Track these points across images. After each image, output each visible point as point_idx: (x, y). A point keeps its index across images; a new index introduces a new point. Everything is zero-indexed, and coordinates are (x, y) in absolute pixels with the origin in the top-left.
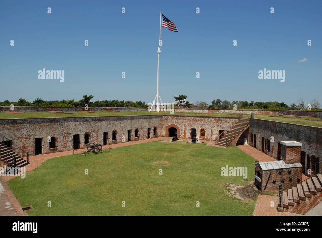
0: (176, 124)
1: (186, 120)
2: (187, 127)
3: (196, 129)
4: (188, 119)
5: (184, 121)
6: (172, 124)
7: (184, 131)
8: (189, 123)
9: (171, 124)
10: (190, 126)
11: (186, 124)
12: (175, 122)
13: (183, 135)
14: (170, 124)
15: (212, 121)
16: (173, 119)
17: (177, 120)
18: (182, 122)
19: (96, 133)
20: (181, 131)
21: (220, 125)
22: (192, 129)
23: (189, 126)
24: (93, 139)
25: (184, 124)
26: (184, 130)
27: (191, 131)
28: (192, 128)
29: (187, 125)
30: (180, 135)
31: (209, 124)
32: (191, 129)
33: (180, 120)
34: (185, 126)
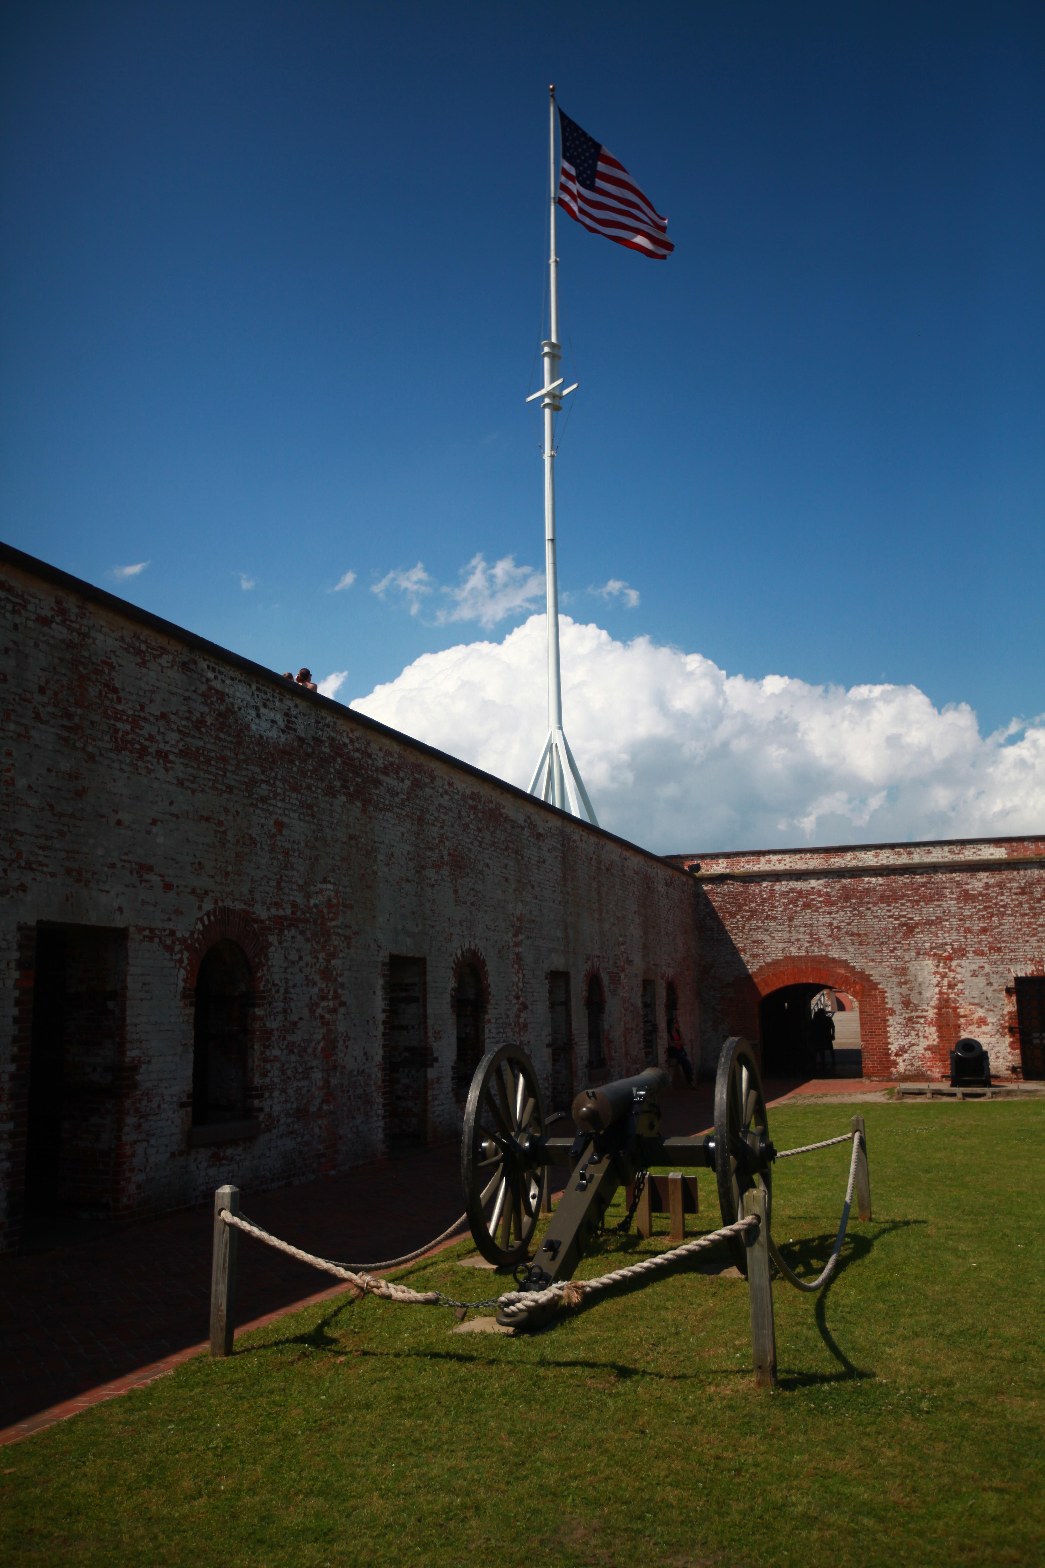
0: (835, 953)
1: (951, 904)
2: (964, 968)
4: (966, 897)
5: (929, 911)
6: (794, 951)
7: (931, 1014)
8: (984, 930)
9: (789, 959)
10: (996, 956)
11: (950, 938)
12: (823, 933)
13: (924, 1043)
14: (780, 956)
16: (807, 906)
17: (843, 917)
18: (910, 929)
20: (898, 1008)
22: (1018, 980)
23: (980, 961)
25: (924, 939)
26: (931, 994)
27: (1009, 1006)
28: (1026, 970)
29: (960, 953)
30: (894, 1048)
32: (1012, 984)
33: (881, 910)
34: (947, 958)
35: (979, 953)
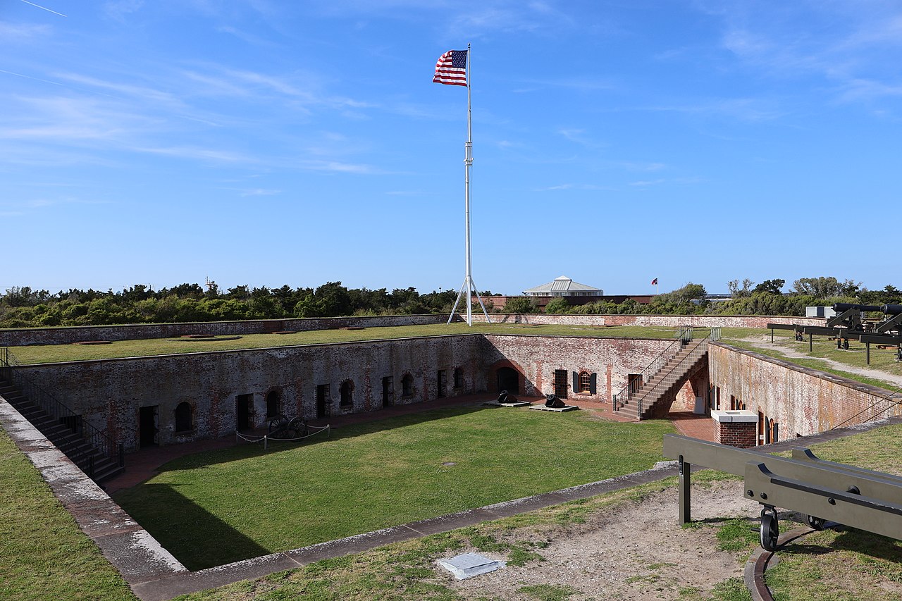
1: (541, 347)
2: (545, 365)
3: (566, 371)
4: (545, 345)
5: (536, 349)
6: (504, 357)
7: (535, 378)
8: (549, 356)
9: (503, 360)
10: (551, 363)
11: (541, 357)
12: (511, 353)
13: (533, 386)
14: (501, 358)
15: (608, 349)
16: (507, 345)
17: (516, 349)
18: (531, 354)
19: (297, 390)
20: (528, 376)
21: (630, 359)
22: (556, 370)
23: (547, 364)
24: (289, 405)
25: (535, 357)
26: (536, 373)
27: (554, 377)
28: (558, 368)
29: (543, 362)
30: (526, 387)
31: (602, 357)
32: (554, 371)
33: (525, 348)
34: (540, 363)
35: (547, 362)
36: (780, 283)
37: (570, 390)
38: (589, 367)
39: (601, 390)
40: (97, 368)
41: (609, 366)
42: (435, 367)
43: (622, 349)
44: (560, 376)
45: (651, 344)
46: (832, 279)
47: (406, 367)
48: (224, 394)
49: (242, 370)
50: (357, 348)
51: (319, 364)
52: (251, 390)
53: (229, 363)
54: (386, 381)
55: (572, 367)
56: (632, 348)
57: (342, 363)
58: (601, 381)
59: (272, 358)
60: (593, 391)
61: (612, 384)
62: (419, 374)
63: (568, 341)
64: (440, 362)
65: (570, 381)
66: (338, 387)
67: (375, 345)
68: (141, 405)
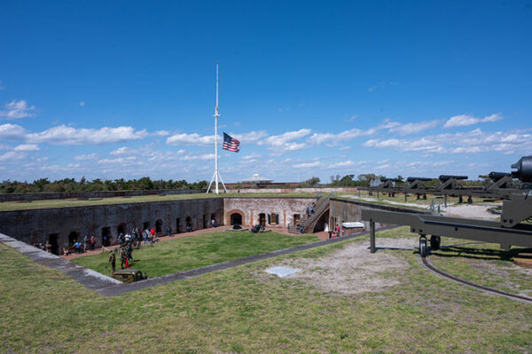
0: (240, 209)
2: (254, 212)
3: (265, 214)
4: (255, 202)
5: (250, 204)
8: (256, 207)
12: (238, 206)
13: (249, 222)
15: (284, 203)
16: (236, 202)
17: (240, 204)
18: (248, 206)
20: (246, 217)
21: (294, 207)
25: (250, 208)
26: (250, 216)
27: (259, 217)
30: (245, 222)
31: (281, 207)
32: (259, 214)
33: (245, 204)
34: (252, 210)
35: (256, 210)
36: (352, 176)
37: (267, 223)
38: (274, 211)
39: (281, 222)
40: (25, 213)
41: (285, 211)
42: (202, 213)
43: (291, 203)
44: (262, 216)
45: (304, 200)
46: (373, 175)
47: (188, 213)
48: (95, 227)
49: (105, 215)
50: (164, 204)
51: (145, 212)
52: (110, 225)
53: (98, 211)
54: (178, 220)
55: (267, 212)
56: (295, 202)
57: (156, 211)
58: (281, 217)
59: (121, 208)
60: (277, 223)
61: (286, 219)
62: (194, 217)
63: (266, 200)
64: (204, 211)
65: (267, 219)
66: (154, 223)
67: (173, 203)
68: (50, 233)
